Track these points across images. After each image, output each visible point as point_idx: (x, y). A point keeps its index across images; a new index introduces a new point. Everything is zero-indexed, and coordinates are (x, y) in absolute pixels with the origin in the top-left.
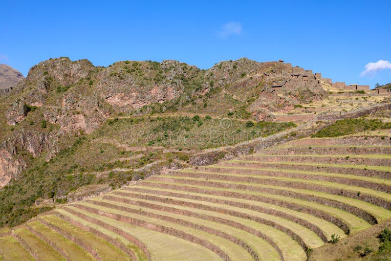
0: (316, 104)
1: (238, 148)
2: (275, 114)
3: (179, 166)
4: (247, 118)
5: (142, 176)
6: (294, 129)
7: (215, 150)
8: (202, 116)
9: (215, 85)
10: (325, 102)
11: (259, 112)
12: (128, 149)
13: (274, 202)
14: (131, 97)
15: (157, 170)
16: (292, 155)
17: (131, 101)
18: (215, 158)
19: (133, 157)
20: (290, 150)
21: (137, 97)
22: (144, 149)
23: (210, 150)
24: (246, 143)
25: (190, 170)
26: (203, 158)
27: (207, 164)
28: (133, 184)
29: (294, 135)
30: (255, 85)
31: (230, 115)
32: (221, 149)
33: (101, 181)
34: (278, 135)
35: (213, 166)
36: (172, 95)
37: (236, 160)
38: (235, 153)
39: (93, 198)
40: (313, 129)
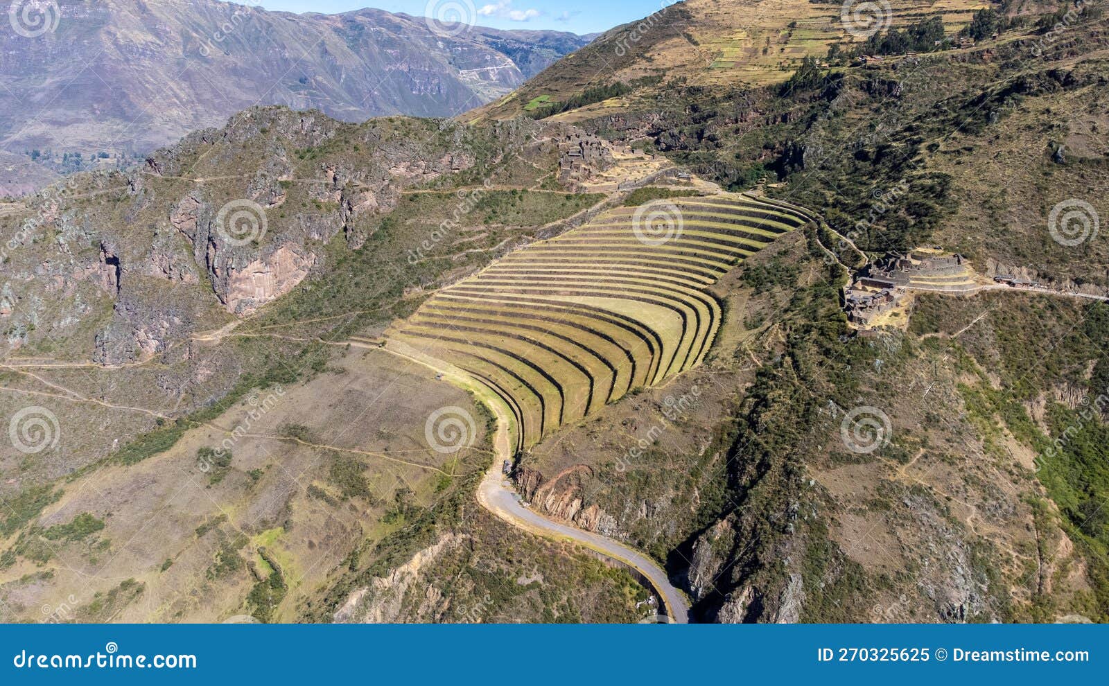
0: (612, 172)
1: (572, 221)
2: (585, 184)
3: (529, 242)
4: (561, 189)
5: (500, 254)
6: (607, 200)
7: (554, 224)
8: (519, 188)
9: (506, 149)
10: (618, 170)
11: (572, 184)
12: (464, 229)
13: (640, 264)
14: (418, 166)
15: (510, 245)
16: (616, 224)
17: (421, 171)
18: (557, 231)
19: (477, 237)
20: (614, 219)
21: (427, 167)
22: (482, 227)
23: (551, 224)
24: (576, 215)
25: (538, 244)
26: (546, 231)
27: (551, 237)
28: (494, 262)
29: (608, 204)
30: (548, 150)
31: (543, 187)
32: (559, 222)
33: (463, 264)
34: (597, 206)
35: (557, 238)
36: (468, 162)
37: (573, 232)
38: (570, 225)
39: (465, 279)
40: (621, 198)
